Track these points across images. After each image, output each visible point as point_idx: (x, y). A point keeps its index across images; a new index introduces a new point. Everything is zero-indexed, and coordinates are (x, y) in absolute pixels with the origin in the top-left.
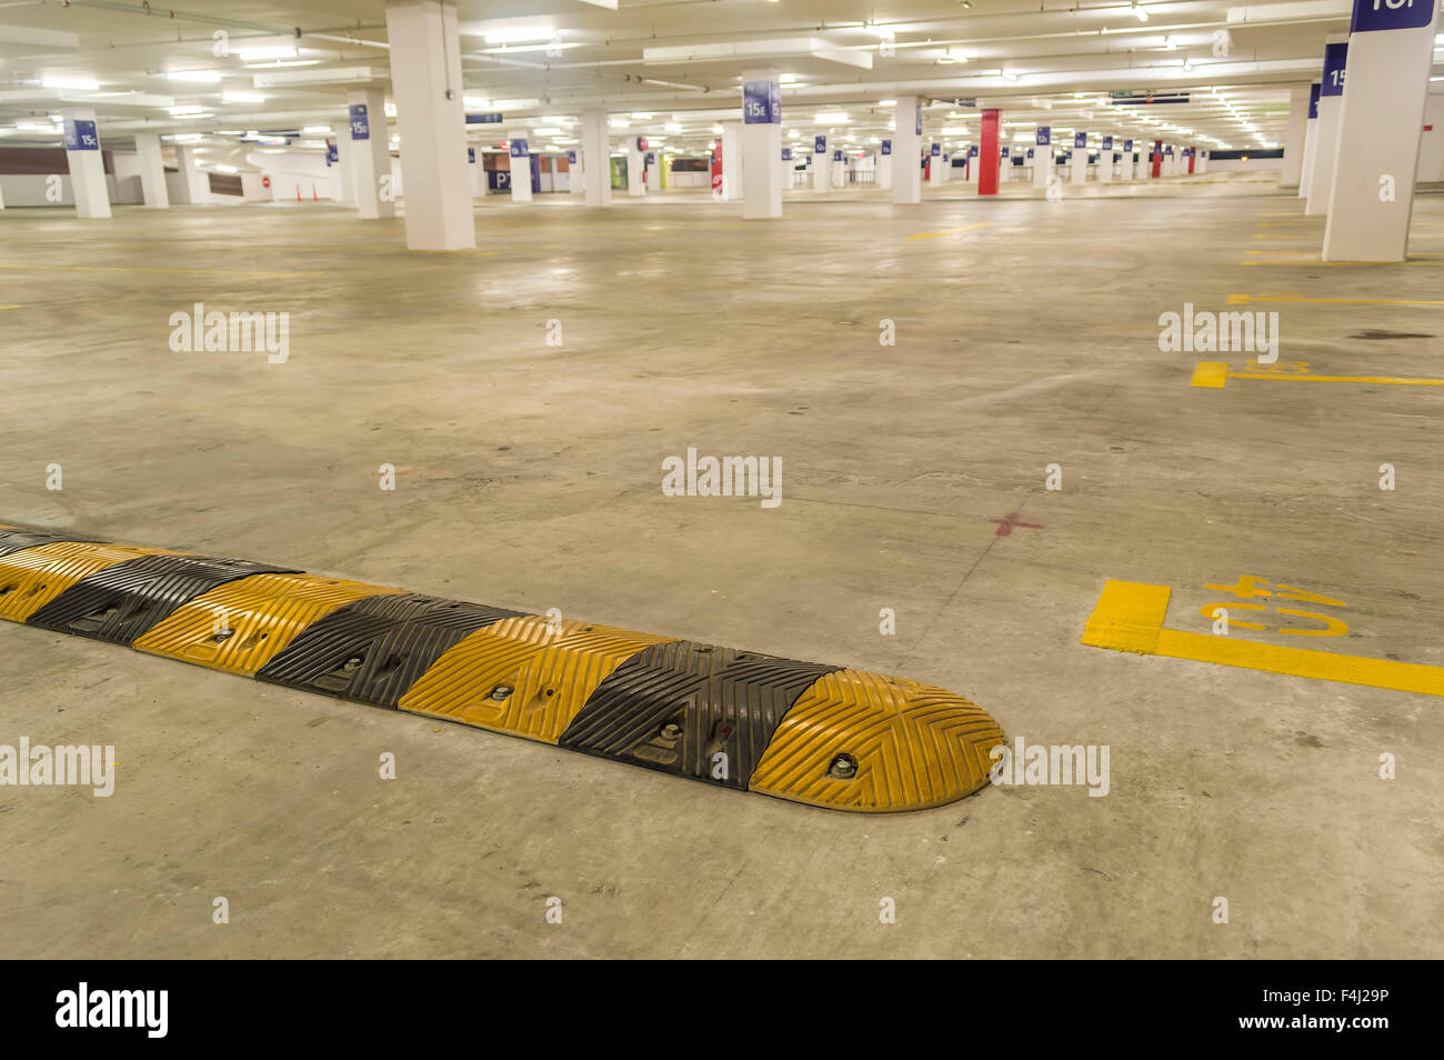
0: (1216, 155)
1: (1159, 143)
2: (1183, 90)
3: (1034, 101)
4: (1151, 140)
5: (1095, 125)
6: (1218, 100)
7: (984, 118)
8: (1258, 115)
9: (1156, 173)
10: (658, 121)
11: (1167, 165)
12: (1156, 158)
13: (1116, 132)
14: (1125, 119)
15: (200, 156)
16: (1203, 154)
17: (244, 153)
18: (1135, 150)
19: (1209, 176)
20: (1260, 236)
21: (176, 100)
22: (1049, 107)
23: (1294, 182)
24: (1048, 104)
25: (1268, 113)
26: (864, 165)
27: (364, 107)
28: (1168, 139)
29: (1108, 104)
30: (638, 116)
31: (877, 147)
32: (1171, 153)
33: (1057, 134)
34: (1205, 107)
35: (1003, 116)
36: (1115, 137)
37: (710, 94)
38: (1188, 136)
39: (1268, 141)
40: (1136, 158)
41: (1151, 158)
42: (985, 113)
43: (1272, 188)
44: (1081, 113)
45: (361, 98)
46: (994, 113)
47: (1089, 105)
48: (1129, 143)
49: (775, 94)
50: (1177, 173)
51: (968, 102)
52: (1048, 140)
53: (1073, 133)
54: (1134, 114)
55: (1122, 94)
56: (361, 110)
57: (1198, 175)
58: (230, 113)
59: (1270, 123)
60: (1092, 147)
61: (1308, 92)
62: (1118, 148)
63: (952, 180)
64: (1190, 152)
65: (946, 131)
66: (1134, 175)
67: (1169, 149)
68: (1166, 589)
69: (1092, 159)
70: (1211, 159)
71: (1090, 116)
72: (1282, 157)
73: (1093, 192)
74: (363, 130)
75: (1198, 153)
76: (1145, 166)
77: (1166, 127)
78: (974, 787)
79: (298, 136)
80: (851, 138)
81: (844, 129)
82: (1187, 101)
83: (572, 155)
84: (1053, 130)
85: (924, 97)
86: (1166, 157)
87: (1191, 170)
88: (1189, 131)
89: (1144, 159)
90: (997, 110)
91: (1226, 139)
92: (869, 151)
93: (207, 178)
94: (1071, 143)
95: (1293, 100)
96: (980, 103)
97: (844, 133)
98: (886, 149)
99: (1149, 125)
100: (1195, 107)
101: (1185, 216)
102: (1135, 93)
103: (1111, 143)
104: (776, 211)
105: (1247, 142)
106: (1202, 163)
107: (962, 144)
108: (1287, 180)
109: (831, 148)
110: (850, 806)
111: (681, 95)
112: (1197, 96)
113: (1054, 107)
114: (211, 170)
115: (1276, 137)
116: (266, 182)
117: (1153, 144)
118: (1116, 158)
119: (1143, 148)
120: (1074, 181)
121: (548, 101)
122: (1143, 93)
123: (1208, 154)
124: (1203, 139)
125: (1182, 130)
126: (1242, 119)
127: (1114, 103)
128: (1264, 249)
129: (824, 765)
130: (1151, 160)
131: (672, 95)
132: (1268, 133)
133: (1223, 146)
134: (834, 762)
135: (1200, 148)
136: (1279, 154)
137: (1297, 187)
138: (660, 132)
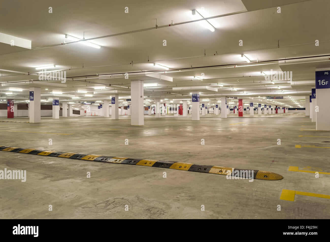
0: (290, 109)
1: (277, 106)
2: (282, 96)
3: (250, 98)
4: (275, 105)
5: (262, 102)
6: (289, 98)
7: (239, 101)
8: (298, 101)
9: (277, 112)
10: (169, 101)
11: (279, 111)
12: (276, 109)
13: (267, 104)
14: (269, 101)
15: (73, 106)
16: (287, 109)
17: (81, 106)
18: (271, 107)
19: (289, 113)
20: (302, 126)
21: (75, 96)
22: (253, 99)
23: (308, 115)
24: (253, 98)
25: (301, 101)
26: (211, 110)
27: (115, 98)
28: (279, 105)
29: (265, 98)
30: (166, 99)
31: (214, 106)
32: (280, 108)
33: (254, 104)
34: (287, 99)
35: (243, 100)
36: (267, 105)
37: (183, 96)
38: (283, 105)
39: (301, 106)
40: (272, 109)
41: (275, 109)
42: (239, 100)
43: (304, 116)
44: (260, 100)
45: (114, 96)
46: (241, 100)
47: (262, 99)
48: (270, 106)
49: (198, 96)
50: (281, 113)
51: (236, 97)
52: (253, 105)
53: (258, 104)
54: (271, 100)
55: (269, 97)
56: (114, 98)
57: (286, 113)
58: (84, 98)
59: (302, 103)
60: (262, 107)
61: (309, 97)
62: (268, 107)
63: (230, 113)
64: (284, 108)
65: (229, 103)
66: (272, 113)
67: (279, 107)
68: (298, 167)
69: (262, 109)
70: (289, 110)
71: (262, 101)
72: (305, 110)
73: (263, 116)
74: (114, 102)
75: (286, 109)
76: (274, 111)
77: (278, 103)
78: (280, 178)
79: (94, 103)
80: (209, 104)
81: (208, 102)
82: (283, 98)
83: (149, 107)
84: (254, 103)
85: (227, 97)
86: (278, 109)
87: (284, 112)
88: (283, 104)
89: (274, 109)
90: (242, 99)
91: (292, 105)
92: (212, 107)
93: (72, 111)
94: (258, 106)
95: (306, 98)
96: (238, 98)
97: (207, 103)
98: (217, 107)
99: (275, 103)
100: (285, 99)
101: (286, 121)
102: (271, 96)
103: (266, 106)
104: (199, 119)
105: (297, 106)
106: (287, 111)
107: (232, 106)
108: (307, 115)
109: (205, 106)
110: (268, 179)
111: (176, 96)
112: (285, 97)
113: (254, 99)
114: (73, 109)
115: (303, 105)
116: (85, 112)
117: (275, 106)
118: (267, 109)
119: (273, 107)
120: (259, 114)
121: (149, 96)
122: (273, 96)
123: (288, 109)
124: (286, 106)
125: (282, 104)
126: (295, 102)
127: (267, 98)
128: (304, 128)
129: (264, 176)
130: (275, 110)
131: (175, 96)
132: (301, 105)
133: (291, 107)
134: (265, 176)
135: (286, 107)
136: (304, 109)
137: (309, 116)
138: (169, 103)
